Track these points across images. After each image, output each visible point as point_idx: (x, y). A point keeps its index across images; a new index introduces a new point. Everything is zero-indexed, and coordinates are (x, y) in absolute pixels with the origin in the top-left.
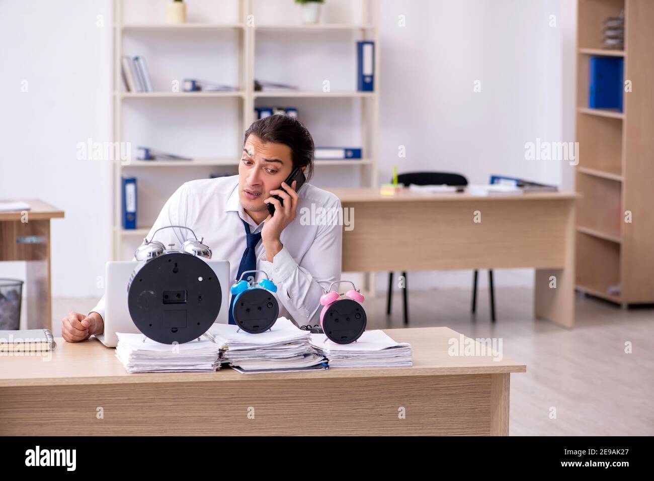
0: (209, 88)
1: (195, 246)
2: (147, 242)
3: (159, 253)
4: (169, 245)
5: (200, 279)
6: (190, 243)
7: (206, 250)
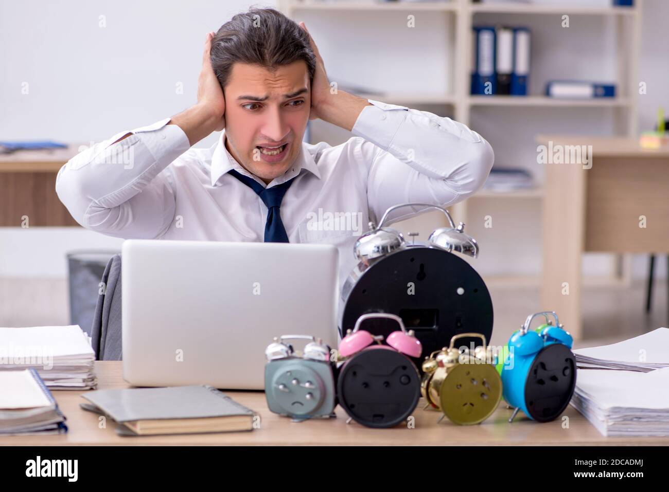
1: (451, 237)
2: (373, 228)
3: (392, 247)
4: (411, 235)
5: (460, 291)
6: (444, 233)
7: (469, 243)
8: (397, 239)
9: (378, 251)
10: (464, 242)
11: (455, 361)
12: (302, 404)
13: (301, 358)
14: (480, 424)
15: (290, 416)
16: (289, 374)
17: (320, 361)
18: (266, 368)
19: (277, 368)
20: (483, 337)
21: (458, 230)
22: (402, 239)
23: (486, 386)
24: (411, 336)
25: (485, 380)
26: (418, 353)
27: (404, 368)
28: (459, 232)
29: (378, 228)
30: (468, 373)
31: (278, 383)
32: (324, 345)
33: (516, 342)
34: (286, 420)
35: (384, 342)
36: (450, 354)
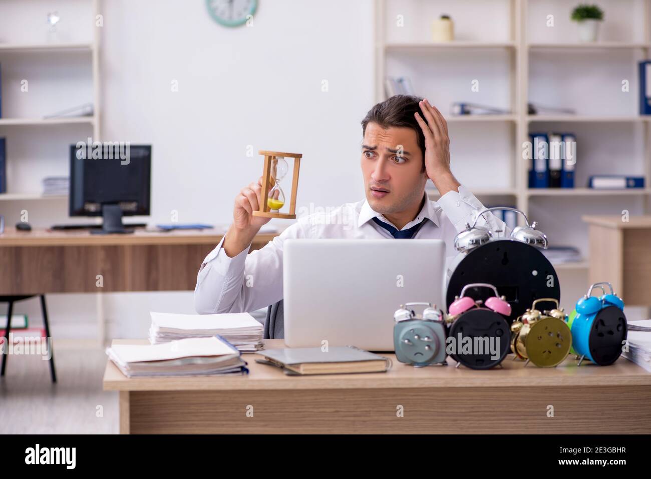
0: (479, 111)
1: (527, 233)
2: (469, 227)
3: (483, 241)
4: (497, 231)
5: (535, 273)
6: (522, 230)
7: (540, 237)
8: (487, 235)
9: (473, 244)
10: (537, 237)
11: (536, 319)
12: (422, 354)
13: (421, 320)
14: (556, 367)
15: (412, 364)
16: (412, 331)
17: (435, 321)
18: (395, 328)
19: (402, 328)
20: (556, 301)
21: (532, 228)
22: (490, 235)
23: (560, 337)
24: (503, 300)
25: (559, 333)
26: (508, 313)
27: (499, 323)
28: (532, 229)
29: (472, 226)
30: (547, 328)
31: (404, 338)
32: (438, 309)
33: (582, 305)
34: (409, 368)
35: (483, 305)
36: (533, 314)
